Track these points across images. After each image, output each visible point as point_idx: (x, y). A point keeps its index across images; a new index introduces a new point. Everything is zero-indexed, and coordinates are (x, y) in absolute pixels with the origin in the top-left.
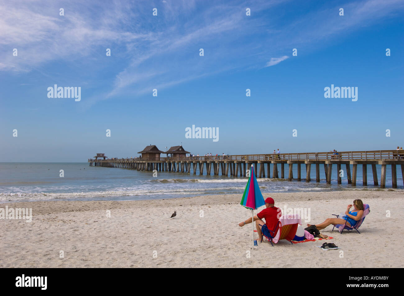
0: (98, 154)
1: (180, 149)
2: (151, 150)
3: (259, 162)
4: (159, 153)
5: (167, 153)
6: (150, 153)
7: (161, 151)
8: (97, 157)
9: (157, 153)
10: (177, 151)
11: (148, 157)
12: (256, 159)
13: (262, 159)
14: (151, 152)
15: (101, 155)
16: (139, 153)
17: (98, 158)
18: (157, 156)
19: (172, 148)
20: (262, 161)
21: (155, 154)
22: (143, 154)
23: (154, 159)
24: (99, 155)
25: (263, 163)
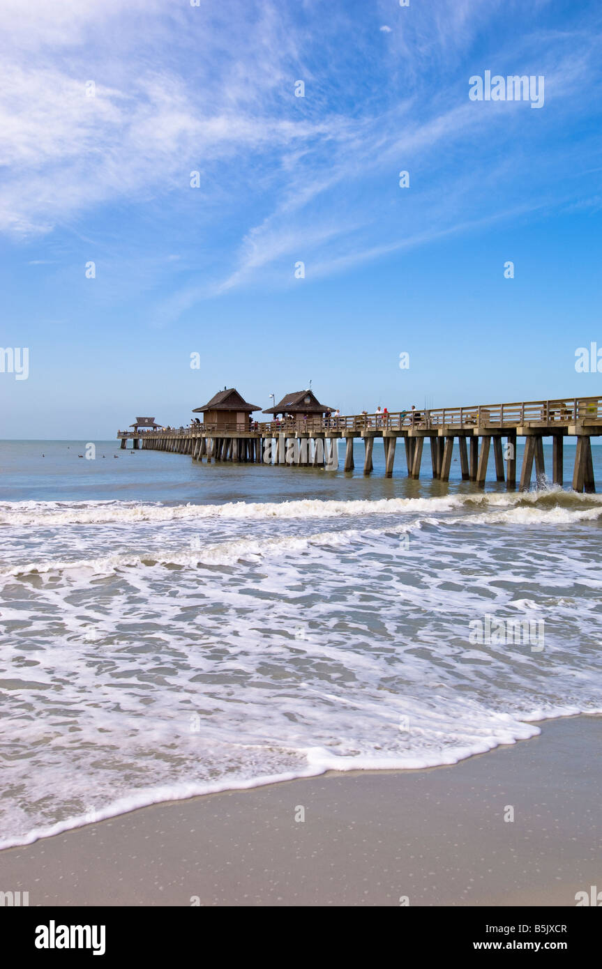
0: (139, 419)
1: (308, 401)
2: (223, 402)
3: (520, 431)
4: (249, 409)
5: (275, 411)
6: (220, 411)
7: (252, 406)
8: (136, 426)
9: (241, 411)
10: (298, 404)
11: (216, 422)
12: (511, 418)
13: (535, 418)
14: (224, 407)
15: (146, 421)
16: (195, 411)
17: (139, 428)
18: (241, 419)
19: (288, 397)
20: (533, 425)
21: (235, 412)
22: (206, 412)
23: (232, 427)
24: (141, 421)
25: (536, 434)
